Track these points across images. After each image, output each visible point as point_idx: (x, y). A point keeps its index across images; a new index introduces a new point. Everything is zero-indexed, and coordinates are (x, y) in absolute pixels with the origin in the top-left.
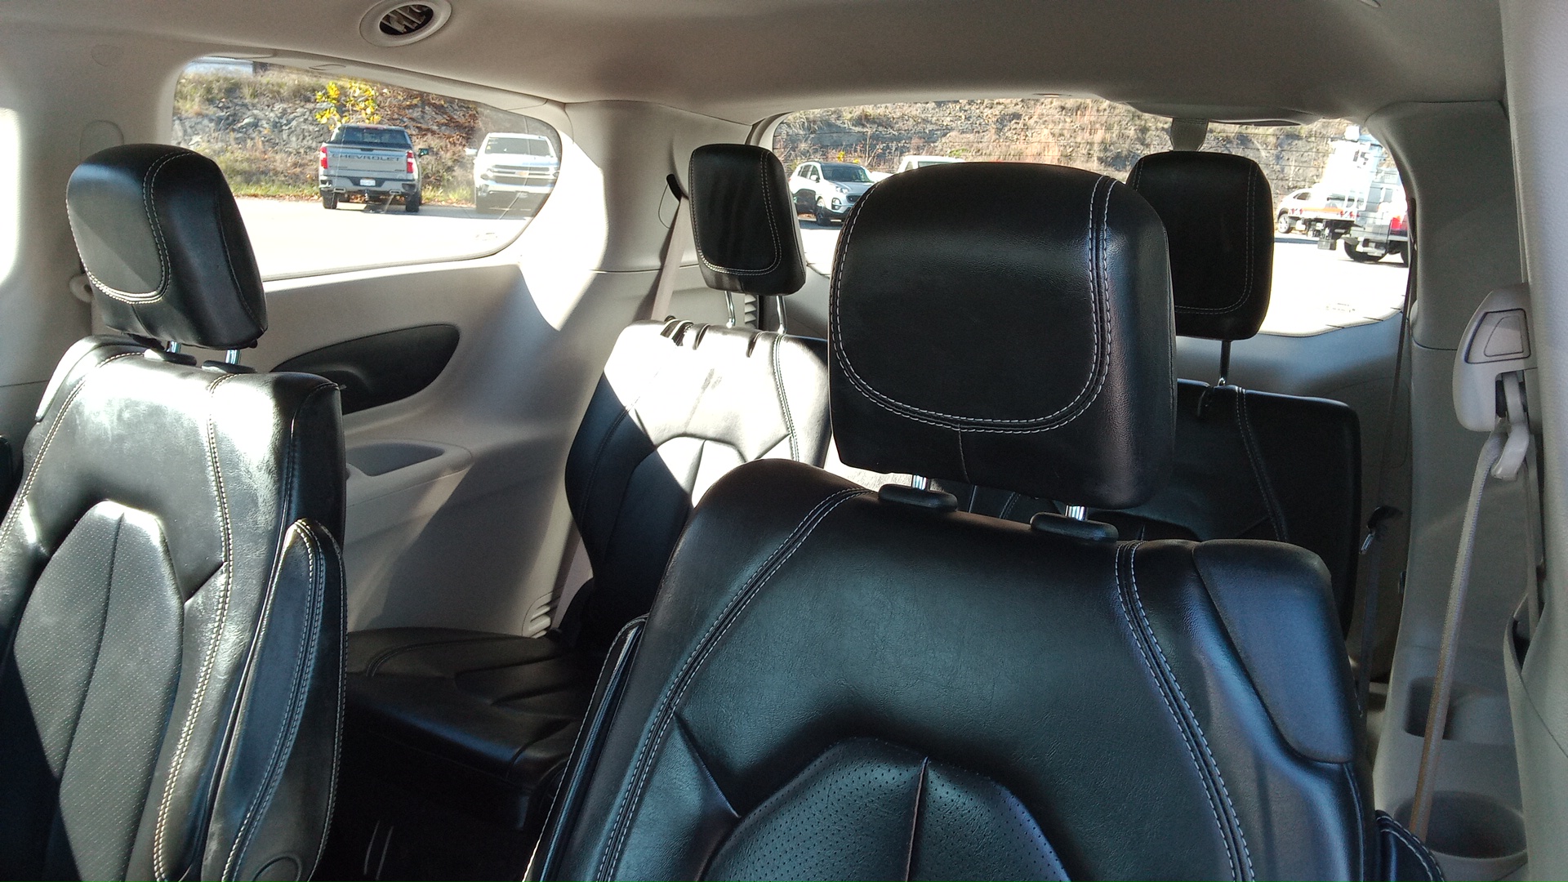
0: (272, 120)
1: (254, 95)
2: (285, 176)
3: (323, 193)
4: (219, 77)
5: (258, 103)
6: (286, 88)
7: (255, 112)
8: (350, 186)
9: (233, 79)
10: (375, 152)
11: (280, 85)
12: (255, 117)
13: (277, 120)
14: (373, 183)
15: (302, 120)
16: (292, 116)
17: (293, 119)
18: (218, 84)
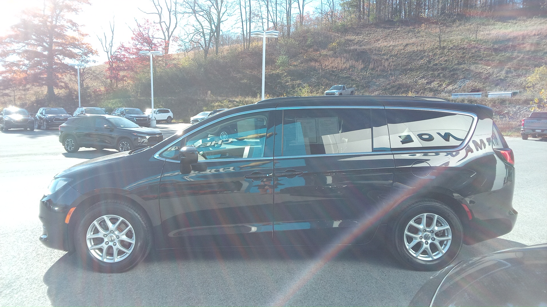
0: (514, 111)
1: (510, 104)
2: (515, 129)
3: (522, 134)
4: (499, 99)
5: (511, 106)
6: (521, 100)
7: (509, 109)
8: (531, 132)
9: (504, 99)
10: (542, 121)
11: (519, 100)
12: (509, 110)
13: (516, 111)
14: (540, 131)
15: (525, 111)
16: (522, 109)
17: (522, 111)
18: (498, 101)
